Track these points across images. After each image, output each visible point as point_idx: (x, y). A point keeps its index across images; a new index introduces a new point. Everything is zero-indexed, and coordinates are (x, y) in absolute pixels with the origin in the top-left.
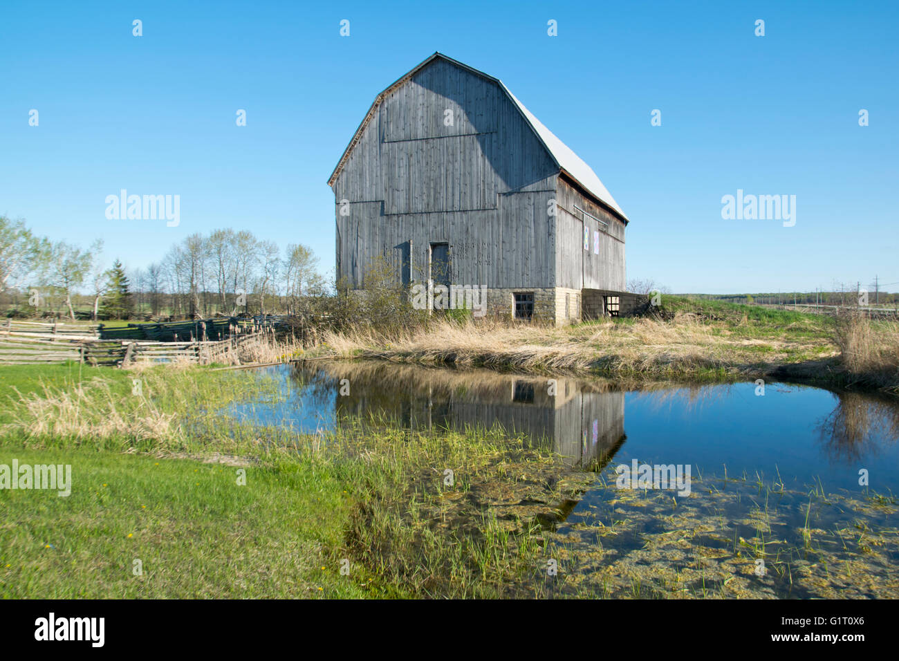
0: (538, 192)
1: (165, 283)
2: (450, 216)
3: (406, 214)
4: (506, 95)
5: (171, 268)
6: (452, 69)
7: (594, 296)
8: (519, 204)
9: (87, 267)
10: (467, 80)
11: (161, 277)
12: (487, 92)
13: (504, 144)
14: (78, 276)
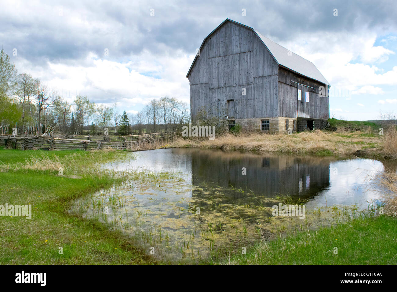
0: (270, 76)
1: (143, 120)
2: (234, 88)
3: (217, 88)
4: (256, 35)
5: (145, 113)
6: (234, 25)
7: (303, 121)
8: (262, 81)
9: (111, 114)
10: (240, 30)
11: (142, 117)
12: (248, 34)
13: (256, 56)
14: (109, 118)
